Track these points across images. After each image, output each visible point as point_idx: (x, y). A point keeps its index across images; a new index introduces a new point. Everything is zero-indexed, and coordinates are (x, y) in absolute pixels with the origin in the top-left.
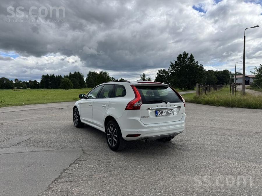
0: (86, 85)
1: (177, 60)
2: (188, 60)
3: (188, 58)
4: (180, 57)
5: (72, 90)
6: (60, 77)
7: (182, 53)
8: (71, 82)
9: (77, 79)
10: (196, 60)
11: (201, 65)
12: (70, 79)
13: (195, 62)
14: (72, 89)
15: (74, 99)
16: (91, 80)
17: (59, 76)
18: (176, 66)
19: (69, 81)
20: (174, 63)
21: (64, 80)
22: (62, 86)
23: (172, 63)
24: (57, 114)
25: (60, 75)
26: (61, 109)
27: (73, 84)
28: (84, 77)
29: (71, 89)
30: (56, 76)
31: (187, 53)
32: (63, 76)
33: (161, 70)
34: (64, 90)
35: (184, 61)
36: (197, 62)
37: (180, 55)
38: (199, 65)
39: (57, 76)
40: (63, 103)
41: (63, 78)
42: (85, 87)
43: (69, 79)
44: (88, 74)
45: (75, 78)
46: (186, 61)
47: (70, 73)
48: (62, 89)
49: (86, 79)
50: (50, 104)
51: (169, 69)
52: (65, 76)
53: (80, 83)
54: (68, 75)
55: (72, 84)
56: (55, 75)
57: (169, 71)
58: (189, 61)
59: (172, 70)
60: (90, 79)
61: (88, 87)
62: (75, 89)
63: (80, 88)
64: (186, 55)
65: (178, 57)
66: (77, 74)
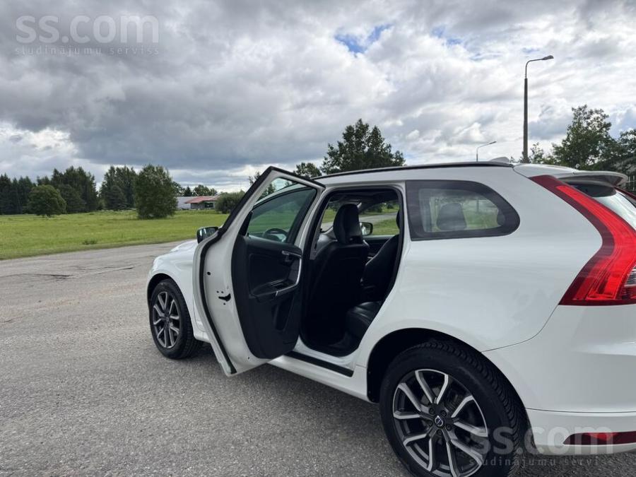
0: (103, 202)
1: (342, 140)
2: (368, 141)
3: (368, 135)
4: (349, 134)
5: (62, 216)
6: (25, 183)
7: (353, 124)
8: (59, 196)
9: (75, 187)
10: (386, 143)
11: (398, 152)
12: (56, 187)
13: (385, 146)
14: (63, 213)
15: (87, 243)
16: (116, 190)
17: (21, 178)
18: (340, 155)
19: (52, 193)
20: (336, 147)
21: (38, 189)
22: (34, 205)
23: (332, 148)
24: (60, 300)
25: (27, 178)
26: (64, 277)
27: (65, 202)
28: (94, 182)
29: (59, 214)
30: (15, 180)
31: (364, 124)
32: (36, 179)
33: (303, 164)
34: (41, 216)
35: (359, 143)
36: (389, 146)
37: (350, 128)
38: (393, 152)
39: (18, 179)
40: (58, 255)
41: (34, 185)
42: (100, 208)
43: (52, 188)
44: (107, 175)
45: (71, 184)
46: (363, 142)
47: (56, 171)
48: (34, 216)
49: (101, 186)
50: (13, 260)
51: (326, 161)
52: (41, 178)
53: (84, 196)
54: (50, 178)
55: (61, 199)
56: (11, 178)
57: (325, 166)
58: (370, 144)
59: (332, 165)
60: (112, 187)
61: (109, 209)
62: (70, 215)
63: (86, 212)
64: (363, 128)
65: (345, 132)
66: (75, 175)
